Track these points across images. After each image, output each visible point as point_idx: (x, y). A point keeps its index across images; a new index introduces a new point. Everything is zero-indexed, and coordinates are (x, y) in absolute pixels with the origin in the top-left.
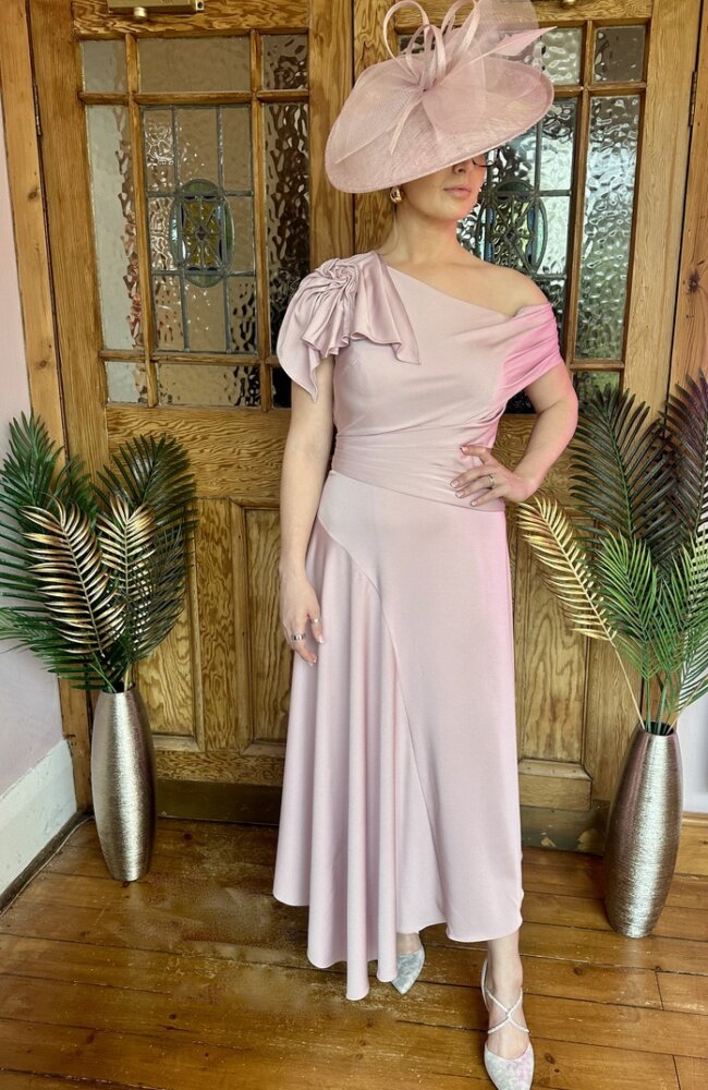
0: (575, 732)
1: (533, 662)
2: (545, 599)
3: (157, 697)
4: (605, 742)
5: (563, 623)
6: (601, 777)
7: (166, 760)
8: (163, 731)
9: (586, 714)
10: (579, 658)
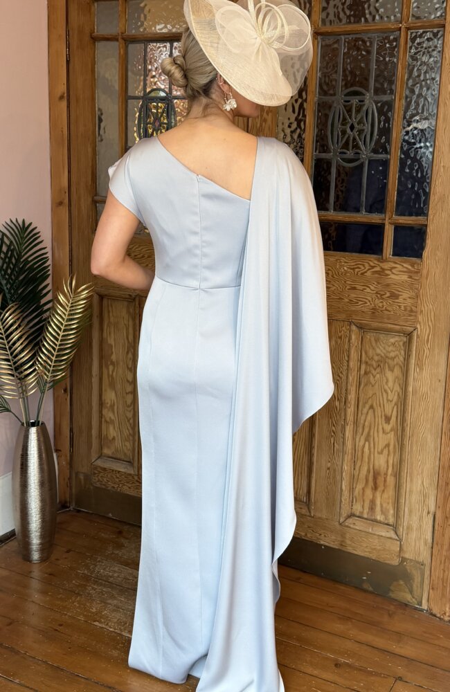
0: (390, 500)
1: (361, 441)
2: (370, 393)
3: (112, 432)
4: (410, 512)
5: (383, 413)
6: (407, 539)
7: (114, 477)
8: (114, 456)
9: (398, 488)
10: (394, 443)
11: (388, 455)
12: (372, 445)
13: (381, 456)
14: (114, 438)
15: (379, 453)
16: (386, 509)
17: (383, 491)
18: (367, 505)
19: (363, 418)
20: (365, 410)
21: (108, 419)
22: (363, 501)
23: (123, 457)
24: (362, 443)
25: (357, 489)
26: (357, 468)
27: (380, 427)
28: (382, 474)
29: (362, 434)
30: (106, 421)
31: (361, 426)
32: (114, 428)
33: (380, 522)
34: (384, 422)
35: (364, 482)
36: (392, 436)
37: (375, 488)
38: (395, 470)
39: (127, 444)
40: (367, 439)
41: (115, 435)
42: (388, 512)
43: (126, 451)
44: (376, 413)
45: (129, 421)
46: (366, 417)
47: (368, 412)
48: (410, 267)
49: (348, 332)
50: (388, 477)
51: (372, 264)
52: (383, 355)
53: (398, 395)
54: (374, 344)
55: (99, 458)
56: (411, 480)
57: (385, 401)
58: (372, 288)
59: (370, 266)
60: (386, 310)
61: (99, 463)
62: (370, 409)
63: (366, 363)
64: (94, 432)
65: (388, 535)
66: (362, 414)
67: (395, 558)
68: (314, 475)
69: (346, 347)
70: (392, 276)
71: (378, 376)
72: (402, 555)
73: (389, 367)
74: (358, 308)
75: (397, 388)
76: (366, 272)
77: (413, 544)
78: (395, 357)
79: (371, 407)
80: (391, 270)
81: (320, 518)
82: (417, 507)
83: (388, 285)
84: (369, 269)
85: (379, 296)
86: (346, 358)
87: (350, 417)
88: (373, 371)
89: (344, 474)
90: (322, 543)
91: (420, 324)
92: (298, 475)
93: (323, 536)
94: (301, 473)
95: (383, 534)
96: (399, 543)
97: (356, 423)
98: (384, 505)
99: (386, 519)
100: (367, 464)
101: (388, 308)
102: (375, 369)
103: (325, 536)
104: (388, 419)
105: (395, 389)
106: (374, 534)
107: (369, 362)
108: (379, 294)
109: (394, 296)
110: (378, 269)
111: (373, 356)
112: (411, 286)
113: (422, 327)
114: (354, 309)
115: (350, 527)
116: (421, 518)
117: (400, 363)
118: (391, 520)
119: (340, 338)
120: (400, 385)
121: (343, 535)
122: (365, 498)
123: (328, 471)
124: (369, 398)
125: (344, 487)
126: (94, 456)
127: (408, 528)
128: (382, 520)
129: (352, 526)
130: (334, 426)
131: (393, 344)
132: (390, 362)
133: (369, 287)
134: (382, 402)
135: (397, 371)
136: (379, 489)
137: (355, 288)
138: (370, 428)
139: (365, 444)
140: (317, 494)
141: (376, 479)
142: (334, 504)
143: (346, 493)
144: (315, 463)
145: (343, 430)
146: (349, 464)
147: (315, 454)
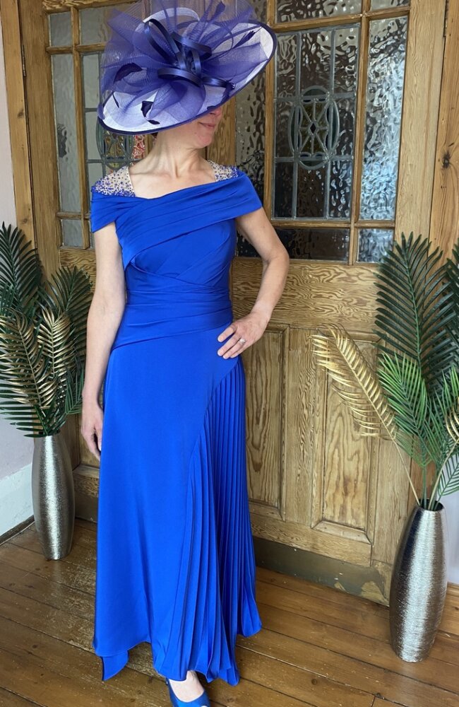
0: (360, 505)
1: (330, 448)
2: (339, 401)
4: (381, 517)
5: (352, 421)
6: (378, 543)
7: (94, 484)
8: (92, 464)
9: (368, 493)
10: (364, 450)
11: (358, 462)
12: (342, 452)
13: (351, 462)
15: (348, 460)
16: (356, 514)
17: (354, 496)
18: (338, 510)
19: (332, 425)
20: (334, 418)
22: (334, 506)
24: (331, 450)
25: (328, 495)
26: (327, 474)
27: (350, 434)
28: (353, 480)
29: (331, 441)
31: (330, 433)
33: (351, 526)
34: (353, 428)
35: (335, 487)
36: (362, 444)
37: (346, 493)
38: (365, 477)
40: (336, 446)
42: (359, 515)
44: (345, 421)
46: (335, 425)
47: (336, 420)
48: (377, 273)
50: (359, 483)
51: (337, 270)
55: (78, 466)
56: (382, 487)
58: (339, 295)
59: (336, 272)
62: (338, 416)
65: (359, 539)
66: (330, 421)
67: (367, 560)
68: (284, 482)
69: (313, 355)
70: (359, 282)
72: (374, 557)
74: (324, 316)
76: (332, 279)
77: (384, 548)
79: (340, 415)
80: (357, 276)
81: (291, 522)
82: (388, 512)
83: (355, 292)
84: (334, 276)
86: (314, 367)
87: (319, 425)
89: (314, 481)
90: (294, 545)
92: (268, 482)
93: (295, 539)
94: (272, 479)
95: (355, 538)
96: (370, 546)
97: (325, 430)
98: (355, 510)
99: (357, 523)
100: (337, 472)
101: (355, 316)
103: (297, 540)
104: (357, 427)
106: (346, 538)
109: (361, 303)
110: (344, 275)
114: (320, 317)
115: (321, 531)
116: (393, 522)
118: (362, 525)
119: (307, 346)
121: (314, 539)
122: (336, 503)
123: (298, 478)
124: (338, 406)
125: (314, 494)
127: (379, 532)
128: (353, 524)
129: (323, 530)
130: (303, 434)
133: (336, 295)
134: (350, 410)
136: (350, 494)
137: (321, 296)
138: (339, 436)
139: (334, 451)
140: (288, 500)
141: (346, 485)
142: (305, 510)
143: (316, 499)
144: (285, 470)
145: (312, 437)
146: (319, 471)
147: (285, 462)
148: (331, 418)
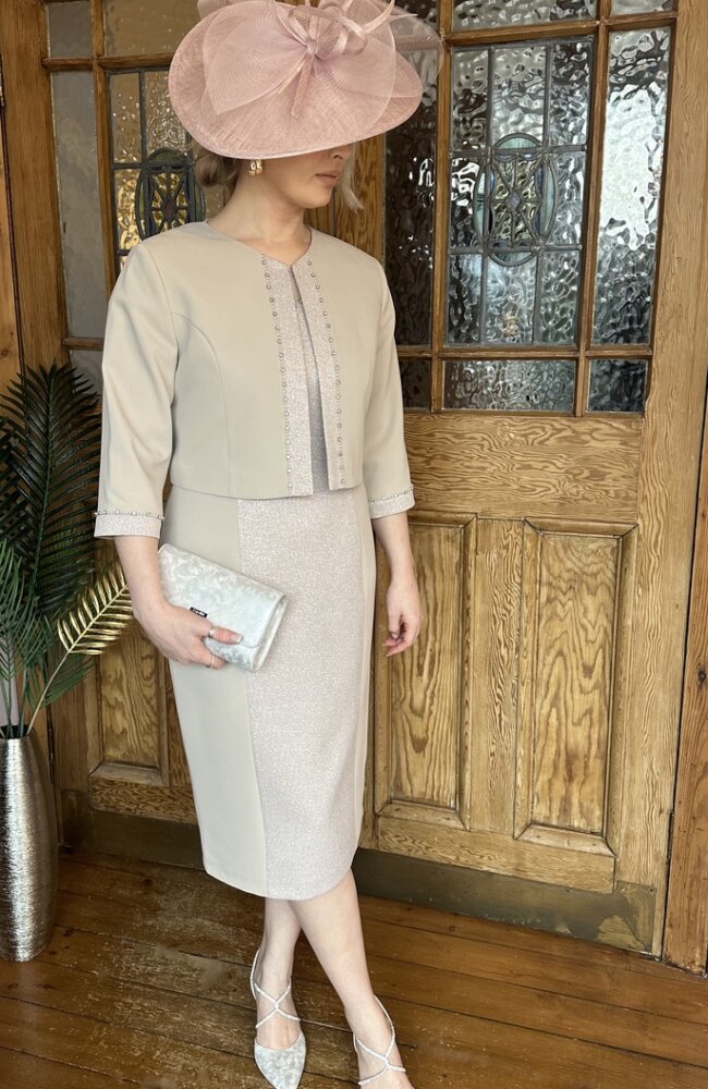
0: (595, 797)
1: (543, 709)
2: (558, 631)
3: (121, 721)
4: (631, 811)
5: (580, 662)
6: (626, 853)
7: (130, 793)
8: (126, 760)
9: (609, 776)
10: (600, 707)
11: (590, 727)
12: (563, 713)
13: (578, 728)
14: (124, 732)
15: (574, 724)
16: (588, 809)
17: (583, 783)
18: (556, 806)
19: (546, 670)
20: (550, 659)
21: (112, 703)
22: (550, 800)
23: (141, 760)
24: (545, 711)
25: (539, 783)
26: (538, 750)
27: (576, 683)
28: (581, 756)
29: (546, 697)
30: (109, 705)
31: (544, 684)
32: (124, 715)
33: (578, 830)
34: (581, 674)
35: (552, 770)
36: (596, 697)
37: (570, 778)
38: (603, 750)
39: (149, 739)
40: (554, 704)
41: (126, 726)
42: (592, 812)
43: (146, 750)
44: (568, 662)
45: (148, 702)
46: (552, 669)
47: (554, 663)
48: (623, 427)
49: (519, 538)
50: (591, 761)
51: (557, 425)
52: (577, 570)
53: (605, 631)
54: (562, 554)
55: (100, 764)
56: (632, 764)
57: (583, 643)
58: (559, 465)
59: (554, 428)
60: (584, 498)
61: (103, 773)
62: (557, 656)
63: (550, 584)
64: (90, 725)
65: (595, 850)
66: (544, 665)
67: (607, 882)
68: (468, 766)
69: (517, 561)
70: (593, 443)
71: (570, 603)
72: (618, 877)
73: (588, 589)
74: (534, 498)
75: (603, 622)
76: (548, 439)
77: (636, 860)
78: (598, 572)
79: (560, 653)
80: (590, 434)
81: (480, 832)
82: (643, 803)
83: (586, 459)
84: (552, 435)
85: (570, 476)
86: (518, 580)
87: (526, 673)
88: (561, 597)
89: (519, 761)
90: (485, 869)
91: (642, 517)
92: (440, 767)
93: (486, 858)
94: (445, 763)
95: (588, 849)
96: (612, 860)
97: (534, 680)
98: (585, 804)
99: (588, 824)
100: (554, 744)
101: (586, 496)
102: (565, 594)
103: (489, 858)
104: (588, 671)
105: (599, 622)
106: (574, 850)
107: (554, 583)
108: (571, 473)
109: (596, 475)
110: (568, 433)
111: (561, 572)
112: (626, 459)
113: (647, 523)
114: (528, 500)
115: (531, 843)
116: (649, 819)
117: (607, 581)
118: (597, 826)
119: (506, 547)
120: (607, 616)
121: (520, 855)
122: (554, 794)
123: (491, 759)
124: (556, 639)
125: (519, 782)
126: (92, 763)
127: (627, 837)
128: (582, 826)
129: (535, 840)
130: (499, 687)
131: (595, 552)
132: (590, 580)
133: (555, 465)
134: (577, 644)
135: (603, 596)
136: (576, 780)
137: (529, 467)
138: (559, 688)
139: (551, 711)
140: (474, 796)
141: (570, 764)
142: (503, 809)
143: (523, 790)
144: (470, 747)
145: (516, 692)
146: (526, 746)
147: (470, 734)
148: (544, 659)
